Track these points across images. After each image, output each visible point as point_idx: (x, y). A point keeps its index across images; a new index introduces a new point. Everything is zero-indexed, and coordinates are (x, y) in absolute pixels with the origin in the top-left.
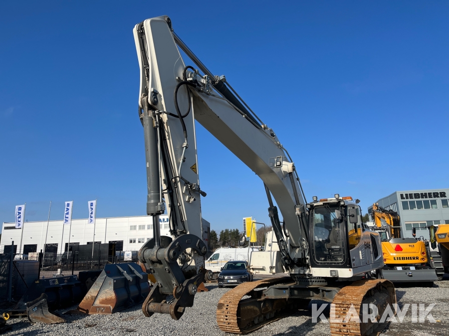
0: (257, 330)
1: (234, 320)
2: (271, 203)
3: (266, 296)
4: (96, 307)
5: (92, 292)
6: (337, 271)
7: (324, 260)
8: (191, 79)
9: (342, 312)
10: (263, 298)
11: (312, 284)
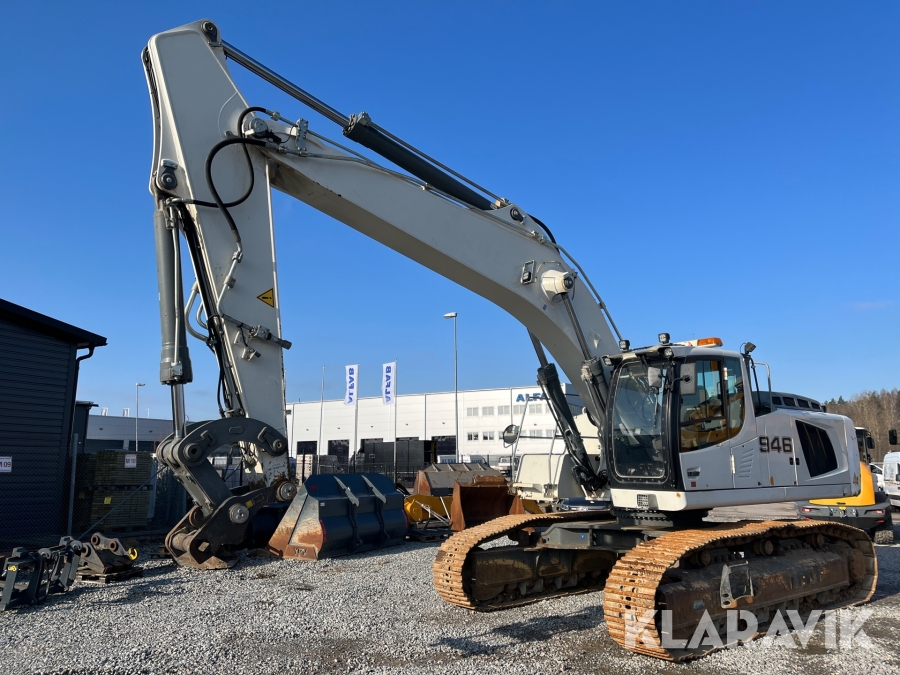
0: (520, 606)
1: (458, 583)
2: (542, 358)
3: (548, 542)
4: (294, 547)
5: (287, 522)
6: (654, 496)
7: (634, 474)
8: (251, 132)
9: (628, 580)
10: (539, 546)
11: (640, 523)
